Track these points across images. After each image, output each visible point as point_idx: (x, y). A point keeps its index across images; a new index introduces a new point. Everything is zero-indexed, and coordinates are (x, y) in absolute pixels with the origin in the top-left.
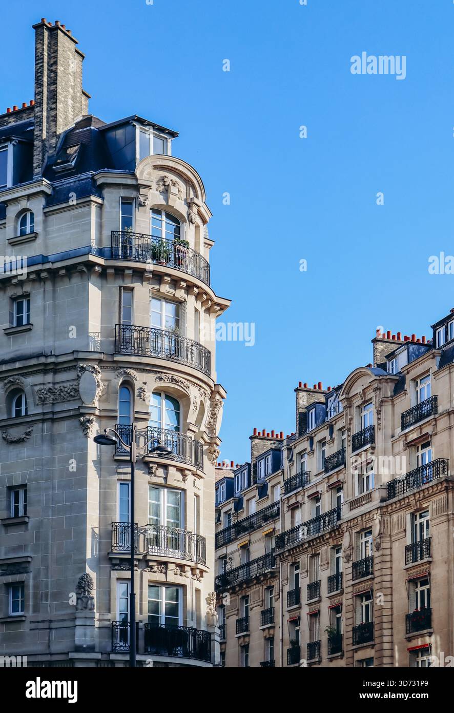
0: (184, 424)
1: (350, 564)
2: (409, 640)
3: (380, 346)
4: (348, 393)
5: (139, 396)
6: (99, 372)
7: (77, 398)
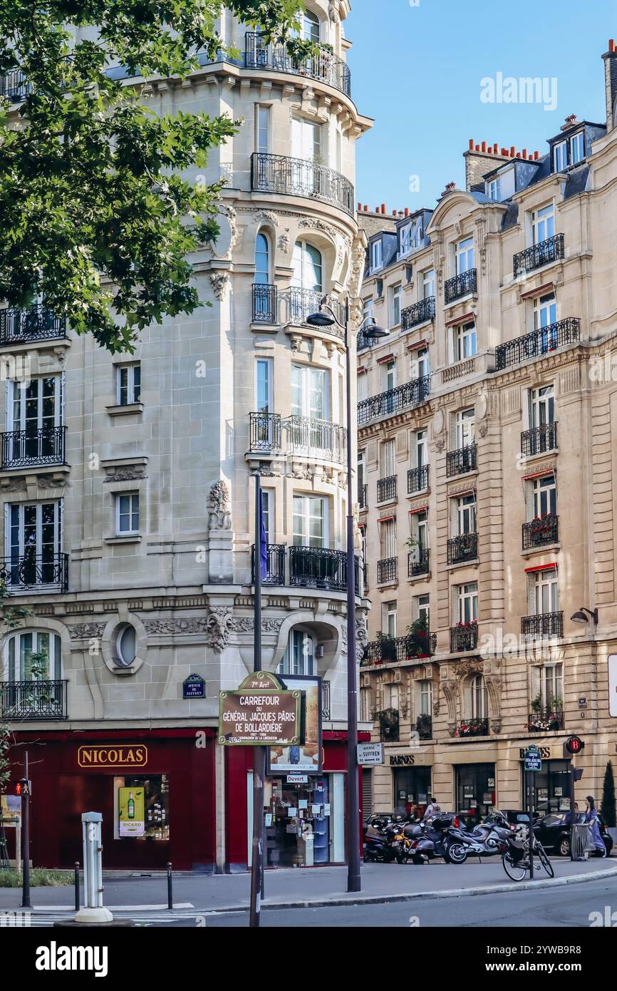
0: (327, 282)
1: (444, 455)
2: (527, 557)
3: (474, 162)
4: (438, 225)
5: (281, 246)
6: (234, 215)
7: (206, 248)
